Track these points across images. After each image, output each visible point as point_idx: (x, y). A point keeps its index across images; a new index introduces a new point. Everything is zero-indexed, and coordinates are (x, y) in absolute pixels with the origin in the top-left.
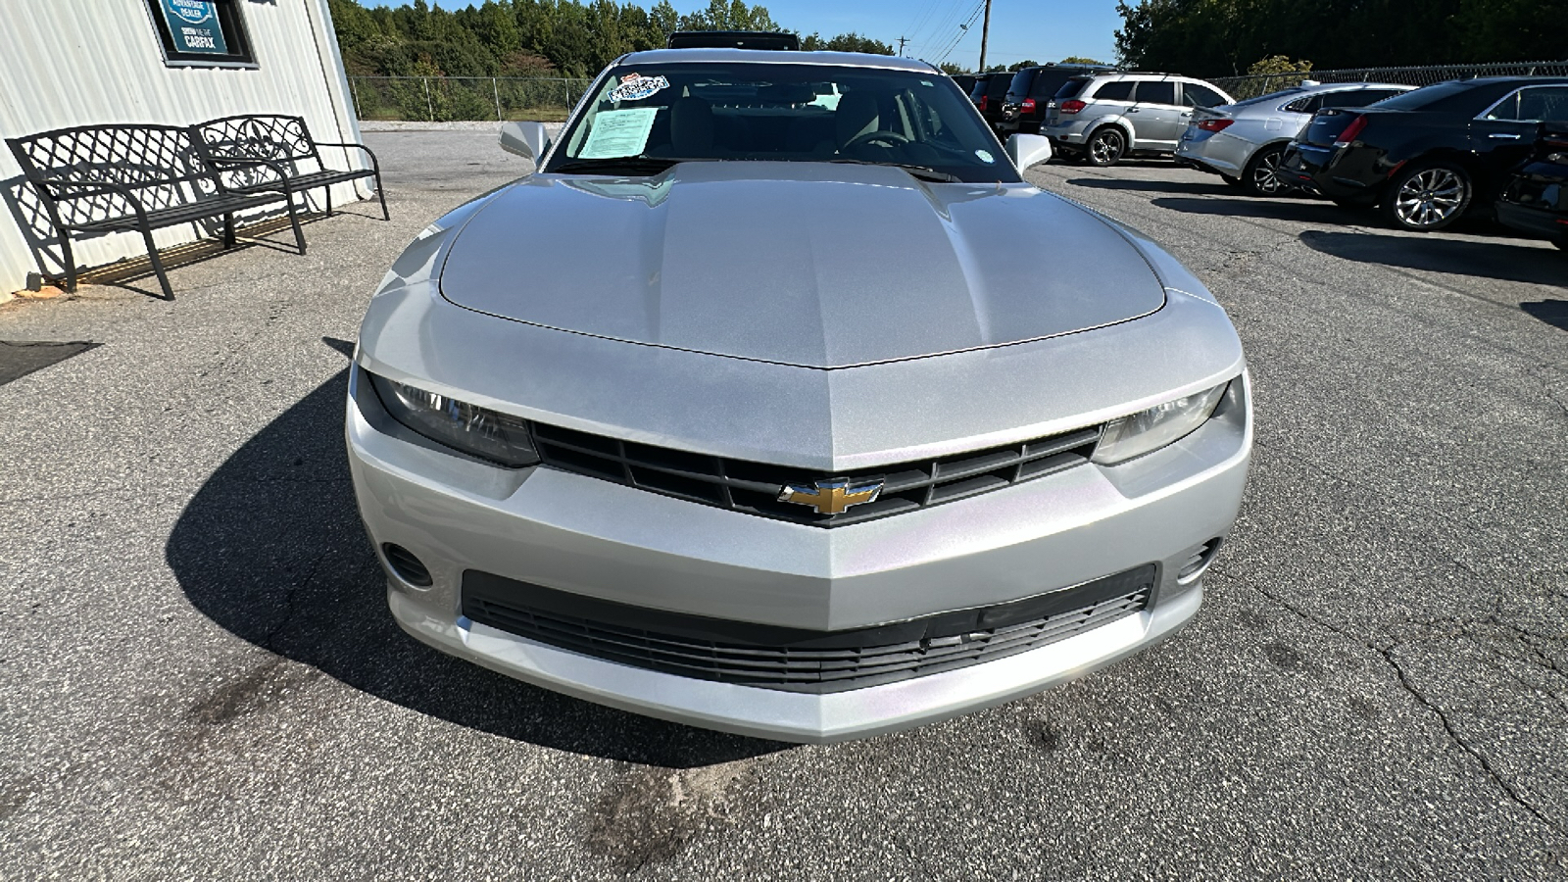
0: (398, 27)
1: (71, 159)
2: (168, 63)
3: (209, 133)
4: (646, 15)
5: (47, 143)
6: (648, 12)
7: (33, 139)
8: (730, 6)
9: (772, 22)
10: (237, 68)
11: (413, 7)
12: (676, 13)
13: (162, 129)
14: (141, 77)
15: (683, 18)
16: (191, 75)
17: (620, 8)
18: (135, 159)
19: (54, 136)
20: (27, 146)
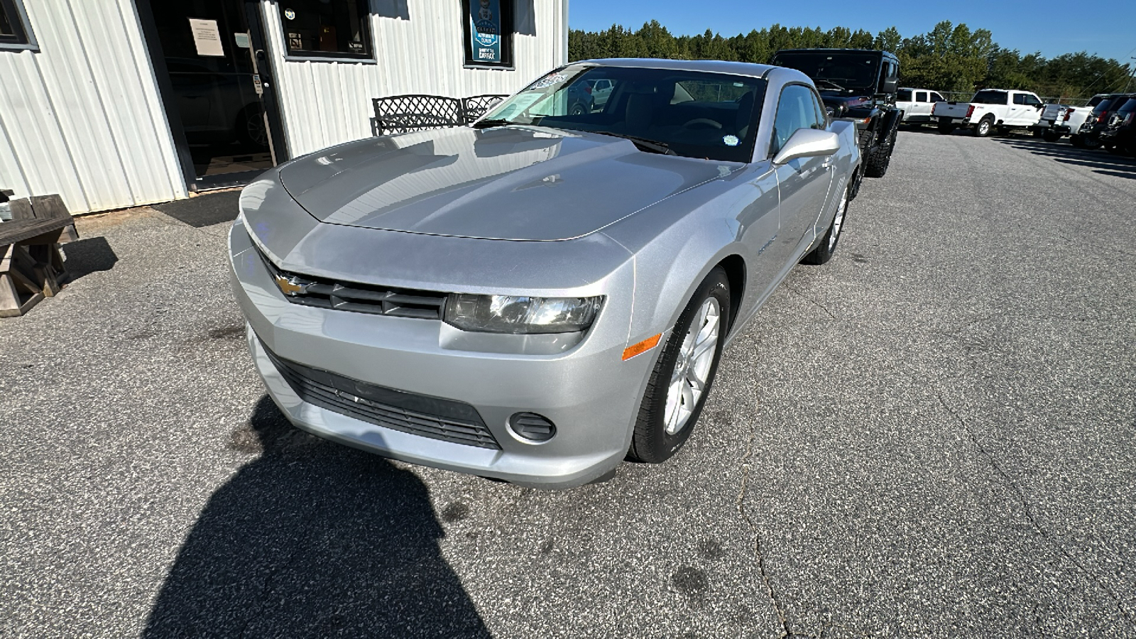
0: (690, 49)
1: (406, 110)
2: (465, 66)
3: (470, 103)
4: (873, 38)
5: (389, 102)
6: (875, 36)
7: (383, 100)
8: (953, 30)
9: (993, 43)
10: (502, 70)
11: (703, 36)
12: (899, 37)
13: (444, 99)
14: (449, 73)
15: (905, 41)
16: (476, 73)
17: (852, 34)
18: (434, 113)
19: (393, 98)
20: (380, 102)
